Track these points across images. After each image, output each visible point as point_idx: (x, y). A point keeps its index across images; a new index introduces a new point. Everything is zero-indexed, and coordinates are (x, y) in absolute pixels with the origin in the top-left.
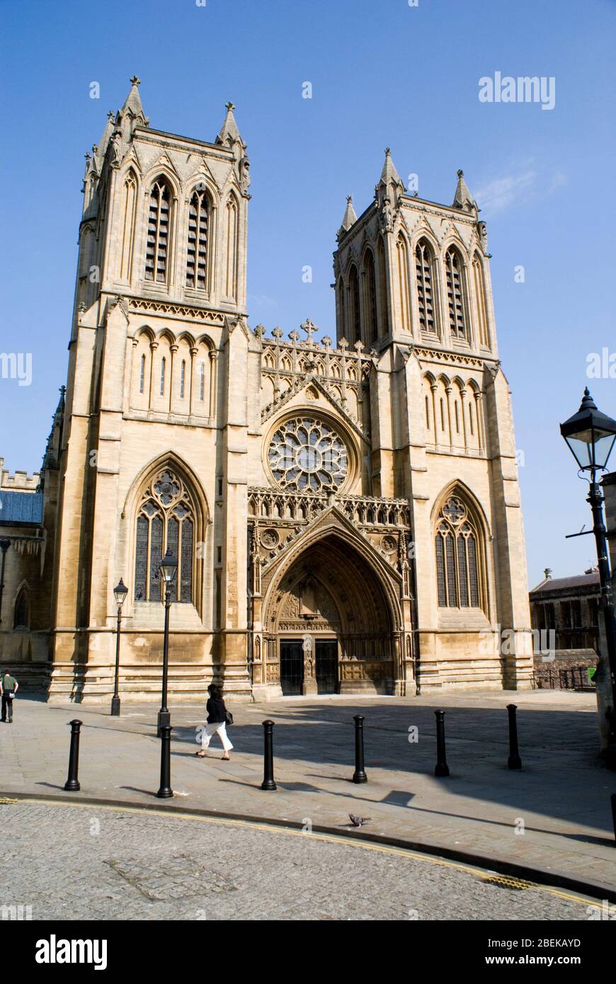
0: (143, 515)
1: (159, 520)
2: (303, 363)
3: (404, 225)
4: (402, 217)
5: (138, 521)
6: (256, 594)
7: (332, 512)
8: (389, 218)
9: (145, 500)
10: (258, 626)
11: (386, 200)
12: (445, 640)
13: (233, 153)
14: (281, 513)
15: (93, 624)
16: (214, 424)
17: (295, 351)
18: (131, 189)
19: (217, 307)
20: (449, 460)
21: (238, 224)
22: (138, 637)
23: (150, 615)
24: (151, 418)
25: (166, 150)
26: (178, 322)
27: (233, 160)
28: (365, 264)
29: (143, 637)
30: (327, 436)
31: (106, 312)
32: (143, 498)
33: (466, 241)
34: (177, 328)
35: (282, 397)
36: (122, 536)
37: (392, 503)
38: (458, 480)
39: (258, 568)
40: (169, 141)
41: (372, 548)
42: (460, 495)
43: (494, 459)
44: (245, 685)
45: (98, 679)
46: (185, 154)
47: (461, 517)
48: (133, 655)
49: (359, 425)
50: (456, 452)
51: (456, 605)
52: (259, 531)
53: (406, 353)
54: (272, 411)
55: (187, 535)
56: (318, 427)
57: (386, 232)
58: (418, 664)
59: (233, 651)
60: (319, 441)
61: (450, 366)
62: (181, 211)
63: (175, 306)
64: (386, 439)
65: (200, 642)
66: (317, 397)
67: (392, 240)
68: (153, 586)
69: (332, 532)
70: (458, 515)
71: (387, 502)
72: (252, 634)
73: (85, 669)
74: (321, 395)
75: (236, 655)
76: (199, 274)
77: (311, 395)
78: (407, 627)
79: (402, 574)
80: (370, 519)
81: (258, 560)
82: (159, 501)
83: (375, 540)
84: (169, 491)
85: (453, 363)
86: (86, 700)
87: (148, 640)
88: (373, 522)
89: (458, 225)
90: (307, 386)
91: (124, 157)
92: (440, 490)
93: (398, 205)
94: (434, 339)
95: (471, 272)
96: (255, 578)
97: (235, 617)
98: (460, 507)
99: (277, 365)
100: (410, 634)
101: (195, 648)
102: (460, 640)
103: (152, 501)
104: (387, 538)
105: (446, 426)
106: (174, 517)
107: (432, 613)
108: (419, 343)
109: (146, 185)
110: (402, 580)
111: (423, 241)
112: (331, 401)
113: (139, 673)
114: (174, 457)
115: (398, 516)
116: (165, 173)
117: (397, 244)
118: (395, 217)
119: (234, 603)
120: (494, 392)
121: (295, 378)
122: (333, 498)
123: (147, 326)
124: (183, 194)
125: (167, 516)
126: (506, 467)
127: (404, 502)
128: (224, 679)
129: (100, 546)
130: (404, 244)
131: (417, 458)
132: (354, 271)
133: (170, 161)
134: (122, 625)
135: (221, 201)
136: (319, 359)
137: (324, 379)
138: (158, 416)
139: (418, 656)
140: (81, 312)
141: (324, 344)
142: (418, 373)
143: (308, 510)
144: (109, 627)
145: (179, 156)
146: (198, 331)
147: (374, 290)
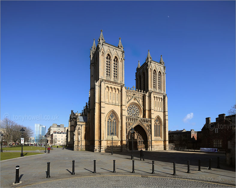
1: (111, 122)
2: (133, 94)
3: (152, 67)
4: (151, 65)
5: (107, 122)
6: (127, 134)
7: (139, 121)
8: (149, 65)
9: (108, 118)
11: (149, 61)
12: (155, 142)
14: (131, 121)
15: (102, 139)
16: (120, 105)
17: (132, 92)
18: (103, 57)
19: (120, 83)
21: (123, 65)
23: (110, 137)
25: (109, 48)
26: (113, 85)
27: (122, 51)
28: (143, 75)
30: (136, 107)
31: (101, 83)
33: (162, 70)
34: (113, 87)
35: (130, 100)
36: (105, 123)
38: (158, 116)
39: (127, 130)
40: (110, 46)
41: (145, 127)
42: (158, 118)
43: (164, 112)
44: (126, 149)
45: (103, 148)
47: (158, 122)
48: (108, 144)
49: (142, 106)
50: (158, 111)
51: (157, 136)
52: (127, 123)
53: (151, 92)
54: (128, 103)
55: (115, 124)
57: (148, 68)
58: (152, 146)
61: (158, 95)
62: (112, 62)
64: (147, 108)
65: (118, 142)
67: (149, 70)
68: (110, 133)
69: (139, 124)
71: (147, 119)
73: (101, 147)
74: (136, 100)
76: (116, 76)
77: (134, 100)
80: (144, 122)
81: (127, 128)
83: (145, 125)
84: (112, 117)
86: (101, 152)
89: (161, 67)
90: (134, 98)
91: (101, 49)
92: (155, 117)
93: (151, 62)
94: (155, 90)
95: (162, 77)
96: (127, 132)
97: (124, 138)
98: (158, 120)
99: (129, 94)
100: (150, 141)
102: (157, 142)
103: (110, 118)
104: (147, 125)
105: (157, 106)
106: (113, 121)
107: (154, 138)
108: (153, 91)
109: (106, 56)
110: (149, 132)
111: (155, 70)
113: (109, 147)
114: (113, 111)
115: (149, 121)
116: (109, 53)
119: (124, 136)
120: (165, 100)
121: (132, 97)
122: (139, 118)
123: (108, 86)
124: (113, 58)
126: (166, 113)
127: (150, 119)
130: (151, 71)
131: (152, 111)
132: (140, 76)
133: (110, 51)
134: (106, 139)
135: (119, 60)
136: (135, 93)
137: (136, 97)
138: (110, 103)
139: (152, 144)
140: (95, 83)
141: (136, 91)
142: (153, 96)
143: (135, 120)
144: (104, 140)
145: (112, 50)
146: (116, 87)
147: (144, 80)
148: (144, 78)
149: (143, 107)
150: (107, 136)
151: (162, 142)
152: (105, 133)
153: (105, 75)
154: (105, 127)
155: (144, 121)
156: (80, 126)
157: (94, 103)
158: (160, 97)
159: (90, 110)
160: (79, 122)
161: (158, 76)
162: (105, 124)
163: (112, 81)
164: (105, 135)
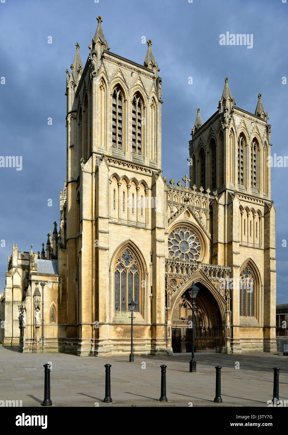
0: (117, 270)
1: (124, 273)
2: (183, 199)
3: (234, 125)
4: (234, 120)
5: (115, 274)
6: (168, 308)
7: (200, 272)
8: (227, 120)
9: (118, 264)
10: (169, 323)
11: (226, 109)
12: (241, 330)
13: (154, 73)
14: (177, 271)
15: (101, 321)
16: (149, 227)
17: (180, 192)
18: (103, 91)
19: (148, 165)
20: (247, 249)
21: (157, 118)
22: (118, 327)
23: (122, 317)
24: (120, 223)
25: (121, 68)
26: (131, 172)
27: (154, 78)
28: (209, 147)
29: (120, 327)
30: (192, 236)
32: (117, 263)
33: (262, 136)
34: (130, 175)
35: (175, 215)
36: (110, 277)
37: (224, 268)
38: (250, 259)
39: (169, 297)
40: (122, 62)
41: (215, 289)
42: (250, 266)
43: (267, 249)
44: (164, 348)
45: (104, 346)
46: (130, 72)
47: (249, 276)
48: (116, 335)
49: (208, 231)
50: (250, 245)
51: (246, 315)
52: (168, 280)
53: (233, 195)
54: (170, 222)
55: (136, 281)
56: (188, 232)
57: (226, 128)
58: (232, 340)
59: (159, 333)
60: (189, 238)
61: (250, 203)
62: (129, 107)
63: (129, 163)
64: (221, 237)
65: (144, 329)
66: (189, 216)
67: (228, 132)
68: (122, 304)
69: (199, 281)
70: (248, 275)
71: (222, 268)
72: (167, 326)
73: (99, 341)
74: (191, 215)
75: (160, 335)
76: (137, 147)
77: (186, 215)
78: (228, 324)
79: (227, 301)
80: (214, 276)
81: (169, 293)
82: (124, 264)
83: (217, 284)
84: (128, 259)
85: (251, 201)
86: (99, 355)
87: (122, 328)
88: (215, 277)
89: (258, 126)
90: (185, 210)
91: (98, 70)
92: (242, 263)
93: (232, 112)
94: (243, 189)
95: (262, 153)
96: (168, 301)
97: (160, 318)
98: (249, 271)
99: (172, 199)
100: (229, 327)
101: (142, 332)
102: (247, 330)
103: (121, 264)
105: (246, 233)
106: (131, 272)
107: (237, 319)
108: (238, 190)
109: (111, 90)
110: (227, 303)
111: (242, 134)
112: (195, 218)
113: (119, 343)
114: (131, 243)
115: (226, 274)
116: (120, 83)
117: (230, 136)
118: (230, 119)
119: (160, 312)
120: (269, 217)
121: (180, 206)
122: (200, 265)
123: (116, 174)
124: (130, 97)
125: (128, 272)
126: (272, 253)
127: (229, 268)
128: (156, 346)
129: (102, 284)
130: (233, 136)
131: (235, 247)
132: (202, 152)
133: (122, 75)
134: (112, 322)
135: (148, 103)
136: (190, 197)
137: (193, 207)
138: (123, 222)
139: (232, 337)
140: (82, 164)
141: (193, 189)
142: (238, 206)
143: (189, 270)
144: (107, 321)
145: (127, 72)
146: (139, 178)
147: (214, 162)
148: (214, 156)
149: (210, 235)
150: (113, 314)
151: (259, 330)
152: (110, 303)
153: (110, 144)
154: (110, 289)
155: (214, 273)
156: (39, 286)
157: (80, 221)
158: (257, 208)
159: (66, 241)
160: (35, 274)
161: (250, 152)
162: (110, 280)
163: (129, 160)
164: (110, 310)
